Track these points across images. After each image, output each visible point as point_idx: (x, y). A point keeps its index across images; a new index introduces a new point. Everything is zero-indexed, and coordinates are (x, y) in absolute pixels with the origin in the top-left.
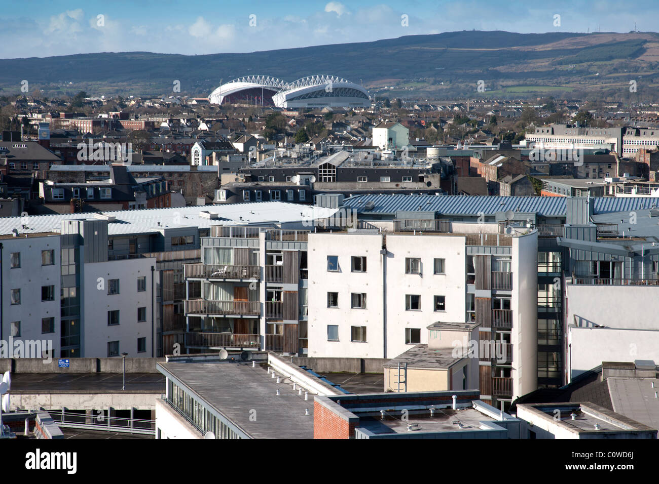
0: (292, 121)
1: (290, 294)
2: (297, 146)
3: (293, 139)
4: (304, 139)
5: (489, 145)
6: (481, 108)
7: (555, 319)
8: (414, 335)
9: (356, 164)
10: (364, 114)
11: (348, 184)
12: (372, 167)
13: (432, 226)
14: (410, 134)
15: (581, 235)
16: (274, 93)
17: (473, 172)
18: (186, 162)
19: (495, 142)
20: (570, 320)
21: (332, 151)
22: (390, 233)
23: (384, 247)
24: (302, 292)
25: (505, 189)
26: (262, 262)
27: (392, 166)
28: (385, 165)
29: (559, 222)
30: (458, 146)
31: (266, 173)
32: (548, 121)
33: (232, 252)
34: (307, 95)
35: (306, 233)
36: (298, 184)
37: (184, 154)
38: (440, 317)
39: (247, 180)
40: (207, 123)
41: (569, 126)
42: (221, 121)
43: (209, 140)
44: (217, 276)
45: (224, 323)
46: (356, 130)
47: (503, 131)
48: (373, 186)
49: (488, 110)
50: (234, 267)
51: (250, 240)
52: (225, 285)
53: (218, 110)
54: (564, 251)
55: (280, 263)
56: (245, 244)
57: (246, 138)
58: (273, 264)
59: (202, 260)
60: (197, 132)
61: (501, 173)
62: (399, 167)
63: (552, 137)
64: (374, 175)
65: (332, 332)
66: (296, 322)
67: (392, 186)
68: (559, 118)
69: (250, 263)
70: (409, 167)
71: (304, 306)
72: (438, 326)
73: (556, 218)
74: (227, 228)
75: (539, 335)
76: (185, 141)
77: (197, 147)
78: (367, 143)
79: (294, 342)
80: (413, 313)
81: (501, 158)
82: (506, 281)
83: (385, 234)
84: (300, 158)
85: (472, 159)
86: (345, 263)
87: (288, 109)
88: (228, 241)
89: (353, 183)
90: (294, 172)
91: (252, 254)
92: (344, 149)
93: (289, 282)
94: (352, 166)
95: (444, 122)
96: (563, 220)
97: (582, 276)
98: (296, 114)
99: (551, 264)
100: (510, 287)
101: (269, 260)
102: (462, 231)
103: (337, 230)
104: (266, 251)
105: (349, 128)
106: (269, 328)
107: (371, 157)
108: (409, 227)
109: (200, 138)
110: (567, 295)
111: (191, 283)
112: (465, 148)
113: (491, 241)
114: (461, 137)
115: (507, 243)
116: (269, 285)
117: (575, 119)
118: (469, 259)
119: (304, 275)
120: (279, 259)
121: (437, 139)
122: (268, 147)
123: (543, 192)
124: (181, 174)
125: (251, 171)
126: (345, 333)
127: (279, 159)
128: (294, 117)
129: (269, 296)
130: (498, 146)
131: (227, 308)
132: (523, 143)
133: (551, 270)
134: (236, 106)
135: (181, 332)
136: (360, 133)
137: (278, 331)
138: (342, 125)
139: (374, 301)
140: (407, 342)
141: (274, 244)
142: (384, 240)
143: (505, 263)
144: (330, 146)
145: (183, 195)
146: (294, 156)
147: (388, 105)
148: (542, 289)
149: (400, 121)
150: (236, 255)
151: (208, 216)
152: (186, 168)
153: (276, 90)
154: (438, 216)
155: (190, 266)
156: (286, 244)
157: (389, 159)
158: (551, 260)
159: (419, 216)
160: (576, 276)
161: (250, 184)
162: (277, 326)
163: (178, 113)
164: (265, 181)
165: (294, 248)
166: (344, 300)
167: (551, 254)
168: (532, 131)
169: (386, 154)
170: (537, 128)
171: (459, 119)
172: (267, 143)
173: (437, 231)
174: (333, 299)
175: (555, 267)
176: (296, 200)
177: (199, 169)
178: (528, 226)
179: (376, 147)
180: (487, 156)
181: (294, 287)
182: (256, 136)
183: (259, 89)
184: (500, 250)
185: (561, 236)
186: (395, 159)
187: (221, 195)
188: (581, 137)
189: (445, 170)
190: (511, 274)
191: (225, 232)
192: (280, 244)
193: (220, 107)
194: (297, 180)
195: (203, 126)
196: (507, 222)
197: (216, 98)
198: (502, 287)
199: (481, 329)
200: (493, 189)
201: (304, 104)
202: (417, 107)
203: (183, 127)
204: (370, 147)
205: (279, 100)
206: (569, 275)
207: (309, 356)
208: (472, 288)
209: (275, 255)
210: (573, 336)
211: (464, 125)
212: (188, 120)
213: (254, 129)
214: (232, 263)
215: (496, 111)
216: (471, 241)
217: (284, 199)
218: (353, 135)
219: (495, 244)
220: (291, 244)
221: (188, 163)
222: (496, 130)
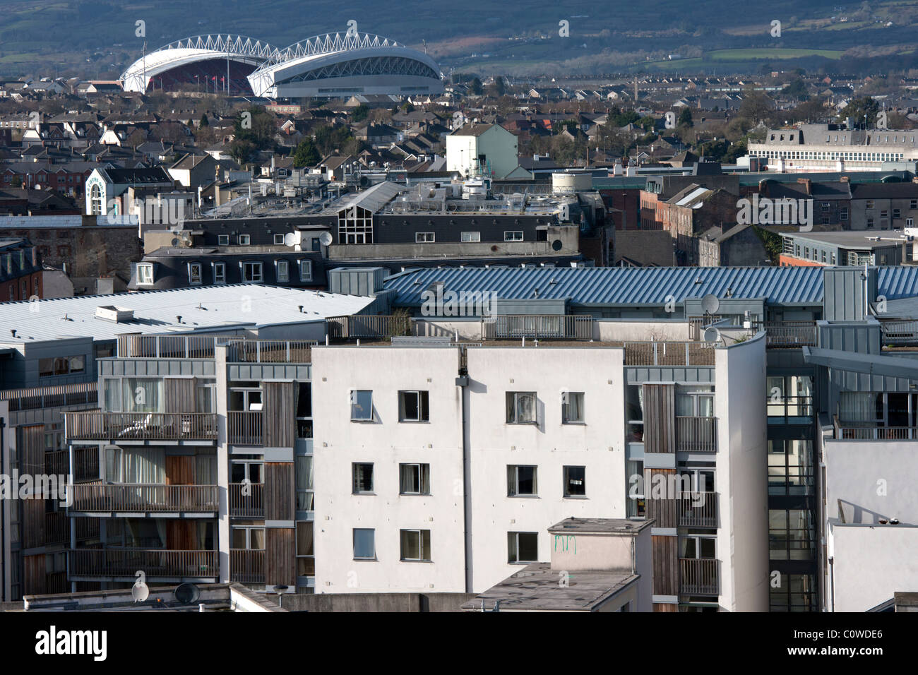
0: (287, 125)
1: (277, 467)
2: (295, 174)
3: (290, 159)
4: (311, 158)
5: (677, 165)
6: (662, 94)
7: (803, 508)
8: (524, 546)
9: (413, 206)
10: (429, 109)
11: (397, 247)
12: (444, 213)
13: (557, 328)
14: (520, 147)
15: (850, 342)
16: (251, 69)
17: (645, 221)
18: (75, 207)
19: (689, 160)
20: (830, 510)
21: (366, 183)
22: (475, 343)
23: (463, 371)
24: (301, 461)
25: (709, 254)
26: (221, 406)
27: (483, 211)
28: (469, 208)
29: (809, 316)
30: (616, 169)
31: (233, 228)
32: (793, 118)
33: (161, 387)
34: (316, 72)
35: (307, 347)
36: (298, 249)
37: (72, 193)
38: (577, 508)
39: (197, 242)
40: (117, 130)
41: (833, 127)
42: (145, 126)
43: (122, 163)
44: (131, 436)
45: (146, 529)
46: (415, 140)
47: (704, 139)
48: (446, 251)
49: (677, 96)
50: (165, 416)
51: (197, 363)
52: (148, 451)
53: (140, 104)
54: (818, 374)
55: (256, 407)
56: (187, 370)
57: (194, 160)
58: (242, 409)
59: (101, 403)
60: (97, 148)
61: (701, 220)
62: (498, 213)
63: (801, 148)
64: (448, 229)
65: (363, 543)
66: (290, 524)
67: (484, 250)
68: (815, 112)
69: (198, 408)
70: (517, 212)
71: (307, 491)
72: (572, 526)
73: (804, 308)
74: (151, 338)
75: (773, 541)
76: (74, 166)
77: (96, 179)
78: (436, 166)
79: (287, 562)
80: (521, 502)
81: (700, 191)
82: (704, 434)
83: (463, 345)
84: (301, 197)
85: (642, 193)
86: (387, 405)
87: (280, 101)
88: (152, 366)
89: (405, 246)
90: (290, 225)
91: (202, 388)
92: (389, 177)
93: (276, 444)
94: (405, 212)
95: (589, 122)
96: (818, 313)
97: (853, 424)
98: (295, 109)
99: (795, 401)
100: (712, 448)
101: (235, 401)
102: (617, 336)
103: (371, 338)
104: (230, 384)
105: (401, 137)
106: (236, 538)
107: (441, 195)
108: (515, 332)
109: (103, 161)
110: (824, 462)
111: (79, 451)
112: (629, 172)
113: (673, 355)
114: (622, 152)
115: (704, 360)
116: (236, 451)
117: (844, 113)
118: (631, 393)
119: (305, 429)
120: (255, 398)
121: (574, 156)
122: (238, 176)
123: (784, 258)
124: (64, 233)
125: (204, 225)
126: (388, 544)
127: (260, 200)
128: (290, 117)
129: (236, 474)
130: (694, 169)
131: (154, 499)
132: (743, 162)
133: (793, 411)
134: (175, 95)
135: (61, 548)
136: (423, 146)
137: (254, 542)
138: (386, 131)
139: (445, 479)
140: (512, 559)
141: (245, 369)
142: (463, 357)
143: (701, 398)
144: (361, 173)
145: (68, 274)
146: (289, 193)
147: (478, 89)
148: (777, 449)
149: (500, 121)
150: (168, 393)
151: (113, 315)
152: (75, 221)
153: (254, 63)
154: (572, 308)
155: (76, 417)
156: (268, 369)
157: (477, 196)
158: (794, 392)
159: (534, 309)
160: (842, 423)
161: (201, 252)
162: (253, 532)
163: (58, 110)
164: (233, 243)
165: (285, 376)
166: (388, 479)
167: (794, 379)
168: (761, 138)
169: (470, 188)
170: (770, 133)
171: (619, 116)
172: (237, 169)
173: (569, 338)
174: (364, 476)
175: (802, 405)
176: (294, 282)
177: (100, 222)
178: (747, 325)
179: (451, 174)
180: (673, 187)
181: (285, 454)
182: (216, 155)
183: (220, 62)
184: (692, 373)
185: (811, 345)
186: (489, 197)
187: (144, 274)
188: (857, 149)
189: (588, 217)
190: (714, 422)
191: (146, 347)
192: (256, 370)
193: (144, 98)
194: (294, 240)
195: (110, 137)
196: (706, 319)
197: (135, 80)
198: (697, 449)
199: (656, 531)
200: (685, 254)
201: (310, 90)
202: (534, 94)
203: (68, 139)
204: (444, 173)
205: (261, 84)
206: (827, 421)
207: (318, 591)
208: (638, 449)
209: (246, 391)
210: (835, 541)
211: (628, 128)
212: (79, 126)
213: (213, 142)
214: (161, 409)
215: (691, 99)
216: (635, 356)
217: (270, 279)
218: (410, 151)
219: (682, 362)
220: (280, 369)
221: (80, 210)
222: (692, 135)
